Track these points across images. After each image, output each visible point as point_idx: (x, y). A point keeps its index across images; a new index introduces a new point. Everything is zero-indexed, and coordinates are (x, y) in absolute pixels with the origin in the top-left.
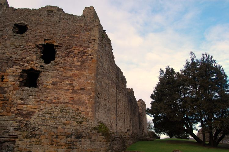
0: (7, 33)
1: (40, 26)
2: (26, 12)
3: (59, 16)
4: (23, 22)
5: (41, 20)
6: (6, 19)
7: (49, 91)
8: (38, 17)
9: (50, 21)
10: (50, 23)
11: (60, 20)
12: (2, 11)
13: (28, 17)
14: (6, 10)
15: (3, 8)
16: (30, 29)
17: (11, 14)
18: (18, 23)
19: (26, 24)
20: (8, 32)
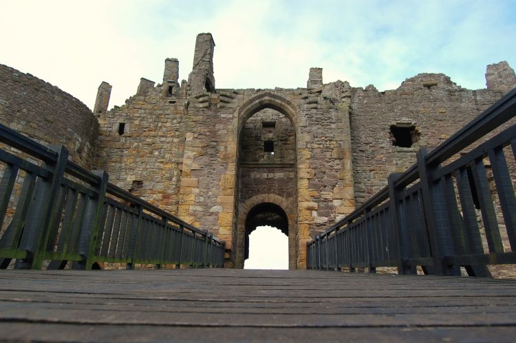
0: (382, 148)
1: (442, 125)
2: (403, 96)
3: (473, 97)
4: (405, 120)
5: (440, 110)
6: (371, 117)
7: (505, 271)
8: (433, 105)
9: (458, 110)
10: (459, 115)
11: (479, 106)
12: (357, 101)
13: (411, 108)
14: (364, 97)
15: (357, 95)
16: (426, 135)
17: (376, 105)
18: (397, 123)
19: (413, 123)
20: (383, 145)
